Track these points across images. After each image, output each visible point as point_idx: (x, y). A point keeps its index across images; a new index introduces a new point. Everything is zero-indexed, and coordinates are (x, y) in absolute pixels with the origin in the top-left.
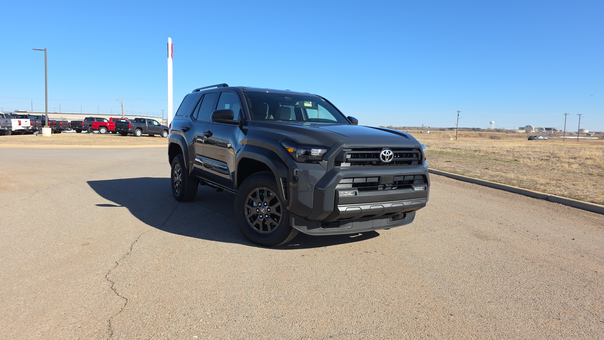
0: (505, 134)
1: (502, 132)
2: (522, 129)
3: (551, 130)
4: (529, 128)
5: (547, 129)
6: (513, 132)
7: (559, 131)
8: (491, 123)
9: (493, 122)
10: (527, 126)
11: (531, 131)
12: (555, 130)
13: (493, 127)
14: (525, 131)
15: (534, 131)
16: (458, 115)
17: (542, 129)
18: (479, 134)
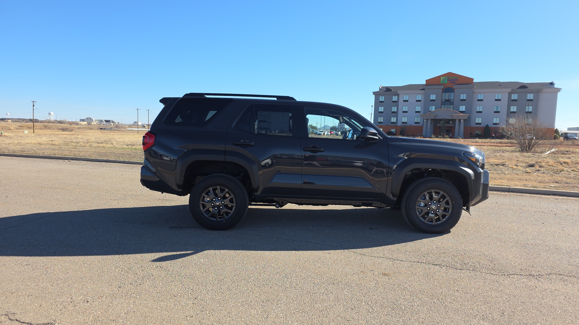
0: (68, 125)
1: (65, 123)
2: (83, 120)
3: (110, 122)
4: (89, 120)
5: (106, 121)
6: (77, 124)
7: (117, 123)
8: (49, 114)
9: (52, 113)
10: (88, 118)
11: (92, 123)
12: (114, 122)
13: (52, 118)
14: (86, 123)
15: (95, 123)
16: (34, 105)
17: (102, 121)
18: (44, 125)
